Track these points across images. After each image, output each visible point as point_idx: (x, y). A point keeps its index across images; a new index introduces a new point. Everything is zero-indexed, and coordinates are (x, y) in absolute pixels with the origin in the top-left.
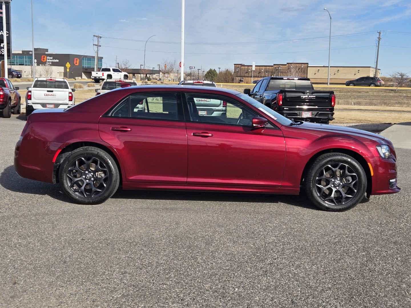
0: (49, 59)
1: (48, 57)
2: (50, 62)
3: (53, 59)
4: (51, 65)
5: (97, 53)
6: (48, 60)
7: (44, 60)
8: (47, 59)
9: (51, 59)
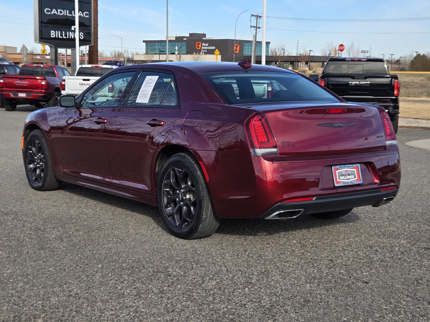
0: (204, 46)
1: (203, 44)
2: (205, 49)
3: (209, 46)
4: (205, 53)
5: (256, 38)
6: (203, 48)
7: (198, 47)
8: (202, 46)
9: (207, 46)
